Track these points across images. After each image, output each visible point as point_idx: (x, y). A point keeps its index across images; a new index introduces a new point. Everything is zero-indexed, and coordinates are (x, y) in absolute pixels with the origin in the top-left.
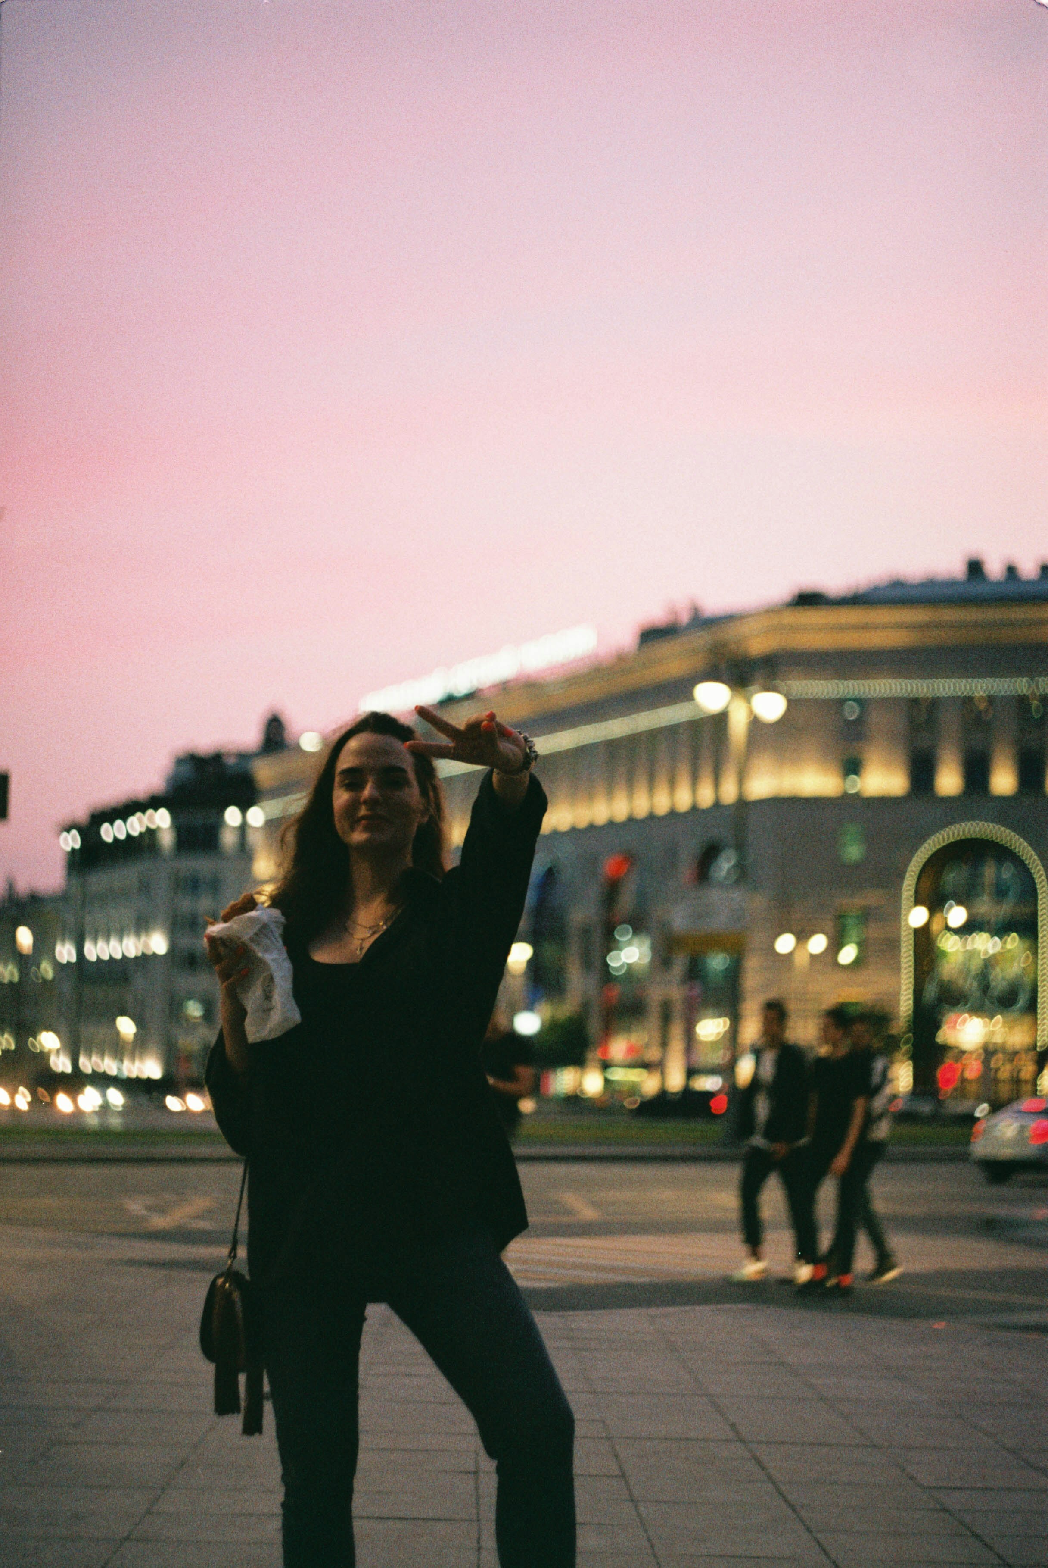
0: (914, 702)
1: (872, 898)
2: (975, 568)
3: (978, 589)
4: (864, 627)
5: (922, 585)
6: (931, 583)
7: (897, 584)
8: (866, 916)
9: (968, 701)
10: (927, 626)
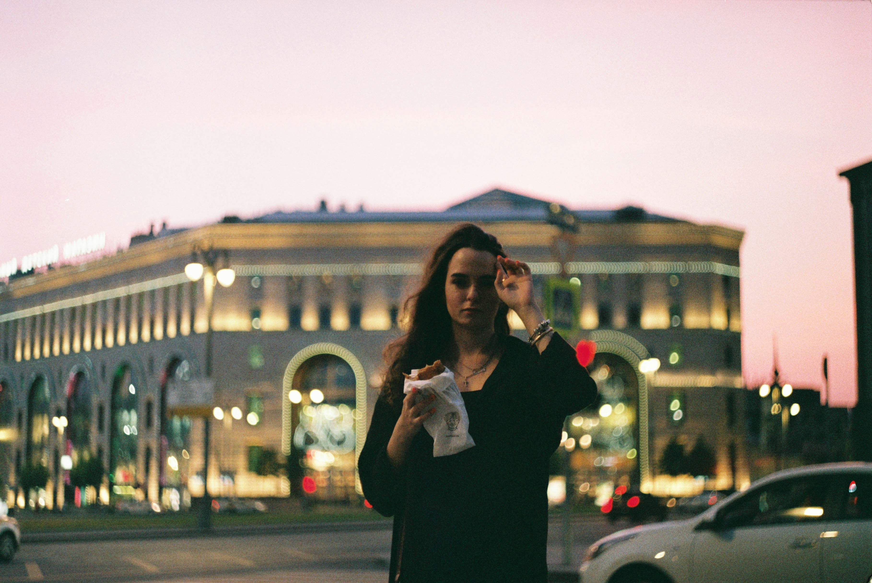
0: (290, 278)
1: (266, 387)
2: (323, 205)
3: (324, 216)
4: (262, 236)
5: (293, 214)
6: (297, 213)
7: (279, 213)
8: (263, 397)
9: (319, 278)
10: (297, 236)
